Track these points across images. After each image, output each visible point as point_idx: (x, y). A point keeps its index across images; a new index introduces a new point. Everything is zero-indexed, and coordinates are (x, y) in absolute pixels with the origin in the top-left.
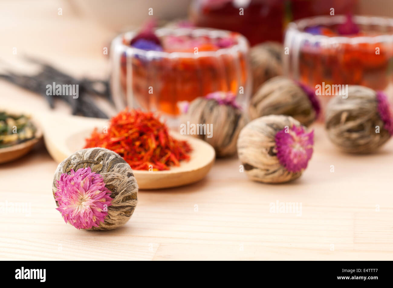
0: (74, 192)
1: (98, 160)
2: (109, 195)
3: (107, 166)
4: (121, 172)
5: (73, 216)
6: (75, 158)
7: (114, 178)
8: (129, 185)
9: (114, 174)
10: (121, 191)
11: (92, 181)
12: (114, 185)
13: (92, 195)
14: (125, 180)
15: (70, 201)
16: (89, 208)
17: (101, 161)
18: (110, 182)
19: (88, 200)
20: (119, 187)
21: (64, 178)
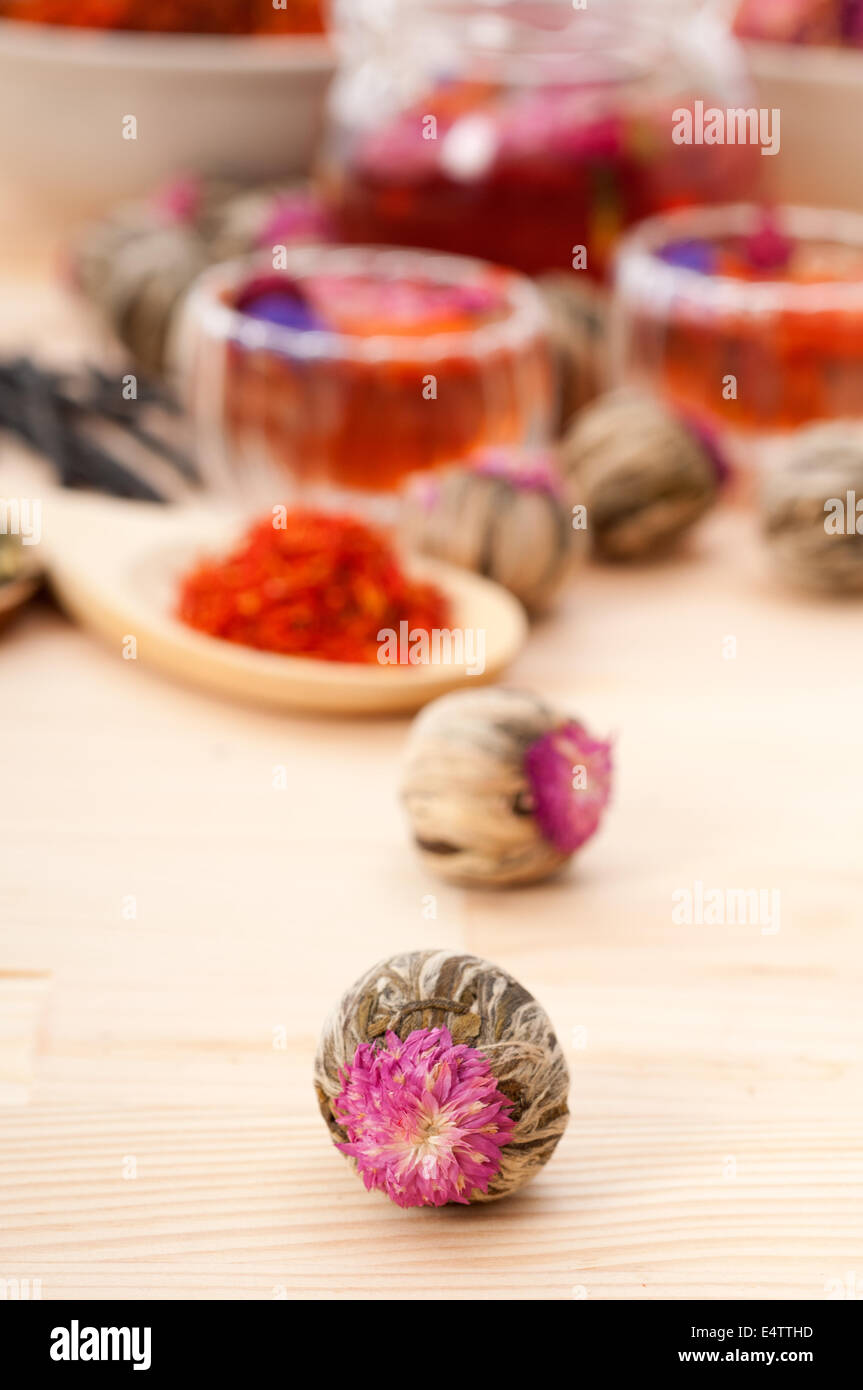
0: (408, 1109)
1: (462, 998)
2: (508, 1112)
3: (494, 1020)
4: (534, 1035)
5: (398, 1175)
6: (388, 992)
7: (518, 1058)
8: (556, 1075)
9: (517, 1046)
10: (536, 1097)
11: (459, 1072)
12: (519, 1080)
13: (459, 1116)
14: (545, 1062)
15: (390, 1131)
16: (448, 1154)
17: (471, 1004)
18: (508, 1072)
19: (449, 1129)
20: (532, 1086)
21: (366, 1059)
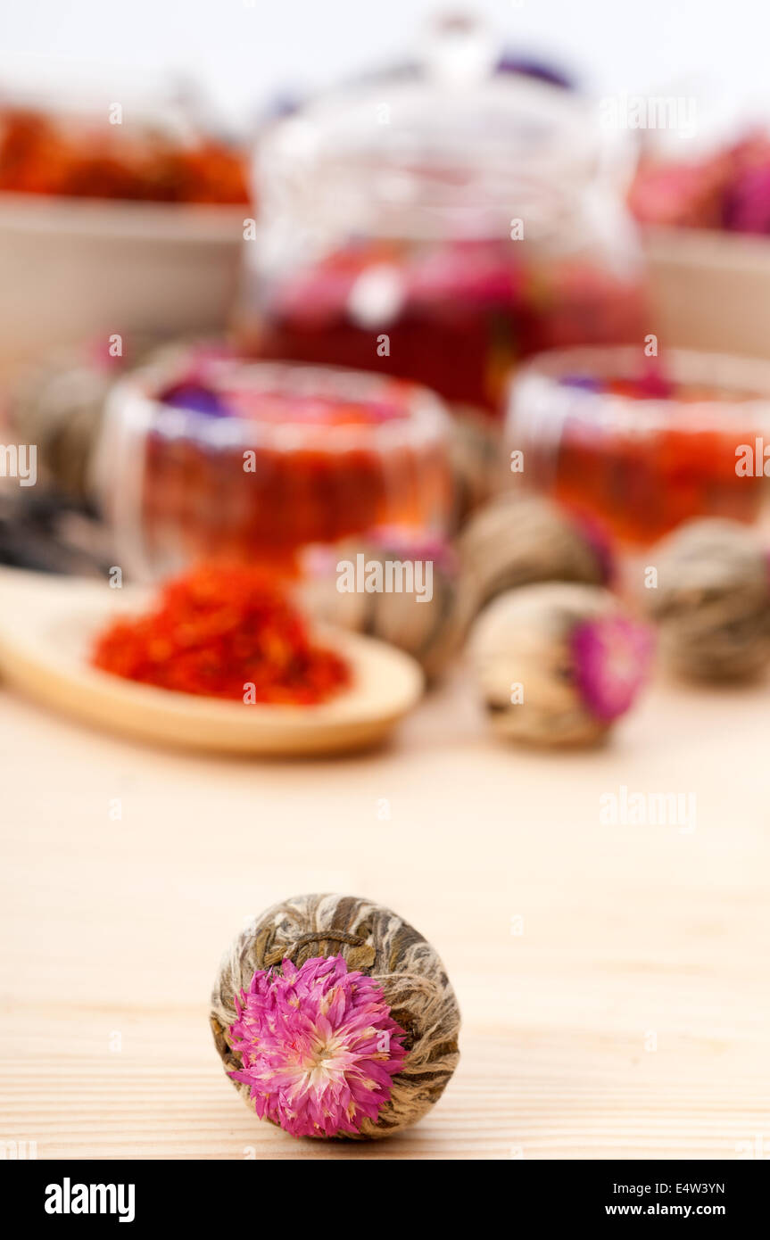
0: (302, 1031)
1: (358, 931)
2: (400, 1040)
3: (388, 953)
4: (427, 970)
5: (290, 1099)
6: (285, 925)
7: (411, 989)
8: (447, 1011)
9: (410, 978)
10: (427, 1029)
11: (353, 997)
12: (411, 1010)
13: (352, 1041)
14: (437, 996)
15: (284, 1054)
16: (341, 1079)
17: (367, 938)
18: (401, 1001)
19: (342, 1053)
20: (424, 1017)
21: (262, 985)
